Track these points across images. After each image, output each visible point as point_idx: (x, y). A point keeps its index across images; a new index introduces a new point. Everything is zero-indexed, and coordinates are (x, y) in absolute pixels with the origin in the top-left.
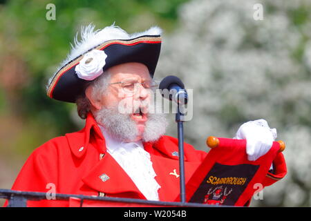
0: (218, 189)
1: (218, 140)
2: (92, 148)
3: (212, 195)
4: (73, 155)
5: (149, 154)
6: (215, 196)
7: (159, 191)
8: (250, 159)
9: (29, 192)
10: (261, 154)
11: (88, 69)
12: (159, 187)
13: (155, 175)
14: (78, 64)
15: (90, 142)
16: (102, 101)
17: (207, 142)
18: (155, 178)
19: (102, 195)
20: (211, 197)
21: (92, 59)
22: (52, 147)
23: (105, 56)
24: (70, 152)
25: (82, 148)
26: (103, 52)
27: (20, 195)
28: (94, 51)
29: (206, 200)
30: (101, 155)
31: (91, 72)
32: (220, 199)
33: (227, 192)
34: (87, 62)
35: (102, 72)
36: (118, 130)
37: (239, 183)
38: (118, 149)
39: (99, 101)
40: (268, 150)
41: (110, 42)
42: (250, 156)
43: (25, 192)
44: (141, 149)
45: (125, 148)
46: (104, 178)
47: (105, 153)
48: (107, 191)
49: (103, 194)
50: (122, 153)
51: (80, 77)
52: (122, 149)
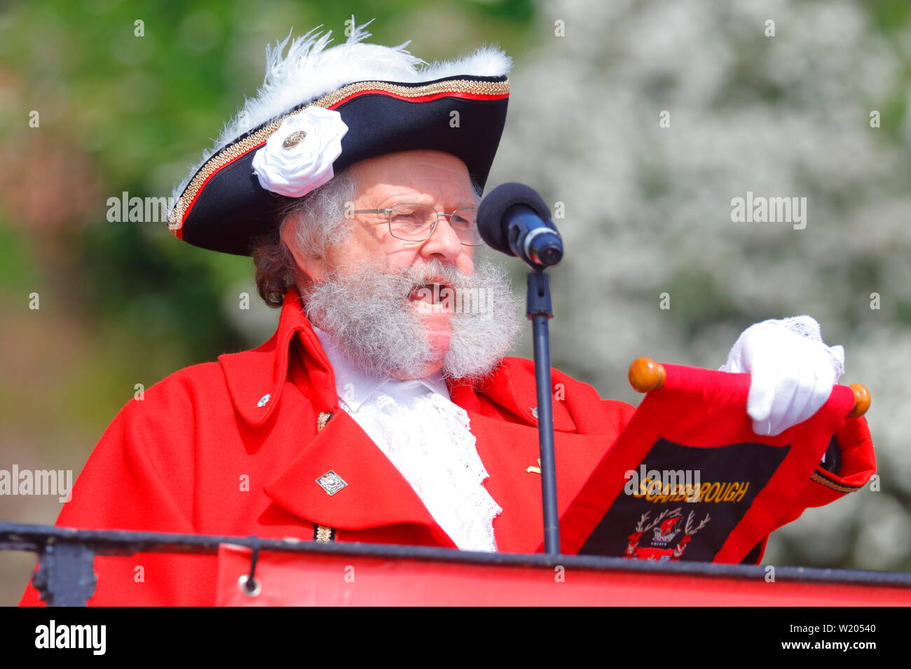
0: (666, 518)
1: (661, 370)
2: (295, 396)
3: (651, 534)
4: (239, 418)
5: (464, 412)
6: (658, 536)
7: (495, 522)
8: (759, 430)
9: (101, 532)
10: (794, 420)
11: (290, 166)
12: (498, 509)
13: (485, 475)
14: (263, 145)
15: (290, 378)
16: (328, 259)
17: (631, 375)
18: (485, 483)
19: (324, 535)
20: (647, 539)
21: (302, 135)
22: (176, 393)
23: (343, 129)
24: (231, 409)
25: (267, 398)
26: (337, 115)
27: (73, 541)
28: (312, 109)
29: (631, 549)
30: (323, 418)
31: (301, 174)
32: (672, 545)
33: (695, 524)
34: (288, 144)
35: (332, 175)
36: (371, 341)
37: (730, 496)
38: (373, 400)
39: (319, 258)
40: (815, 407)
41: (360, 88)
42: (758, 422)
43: (86, 532)
44: (440, 399)
45: (392, 395)
46: (331, 483)
47: (333, 409)
48: (339, 524)
49: (328, 532)
50: (384, 410)
51: (264, 185)
52: (386, 400)
